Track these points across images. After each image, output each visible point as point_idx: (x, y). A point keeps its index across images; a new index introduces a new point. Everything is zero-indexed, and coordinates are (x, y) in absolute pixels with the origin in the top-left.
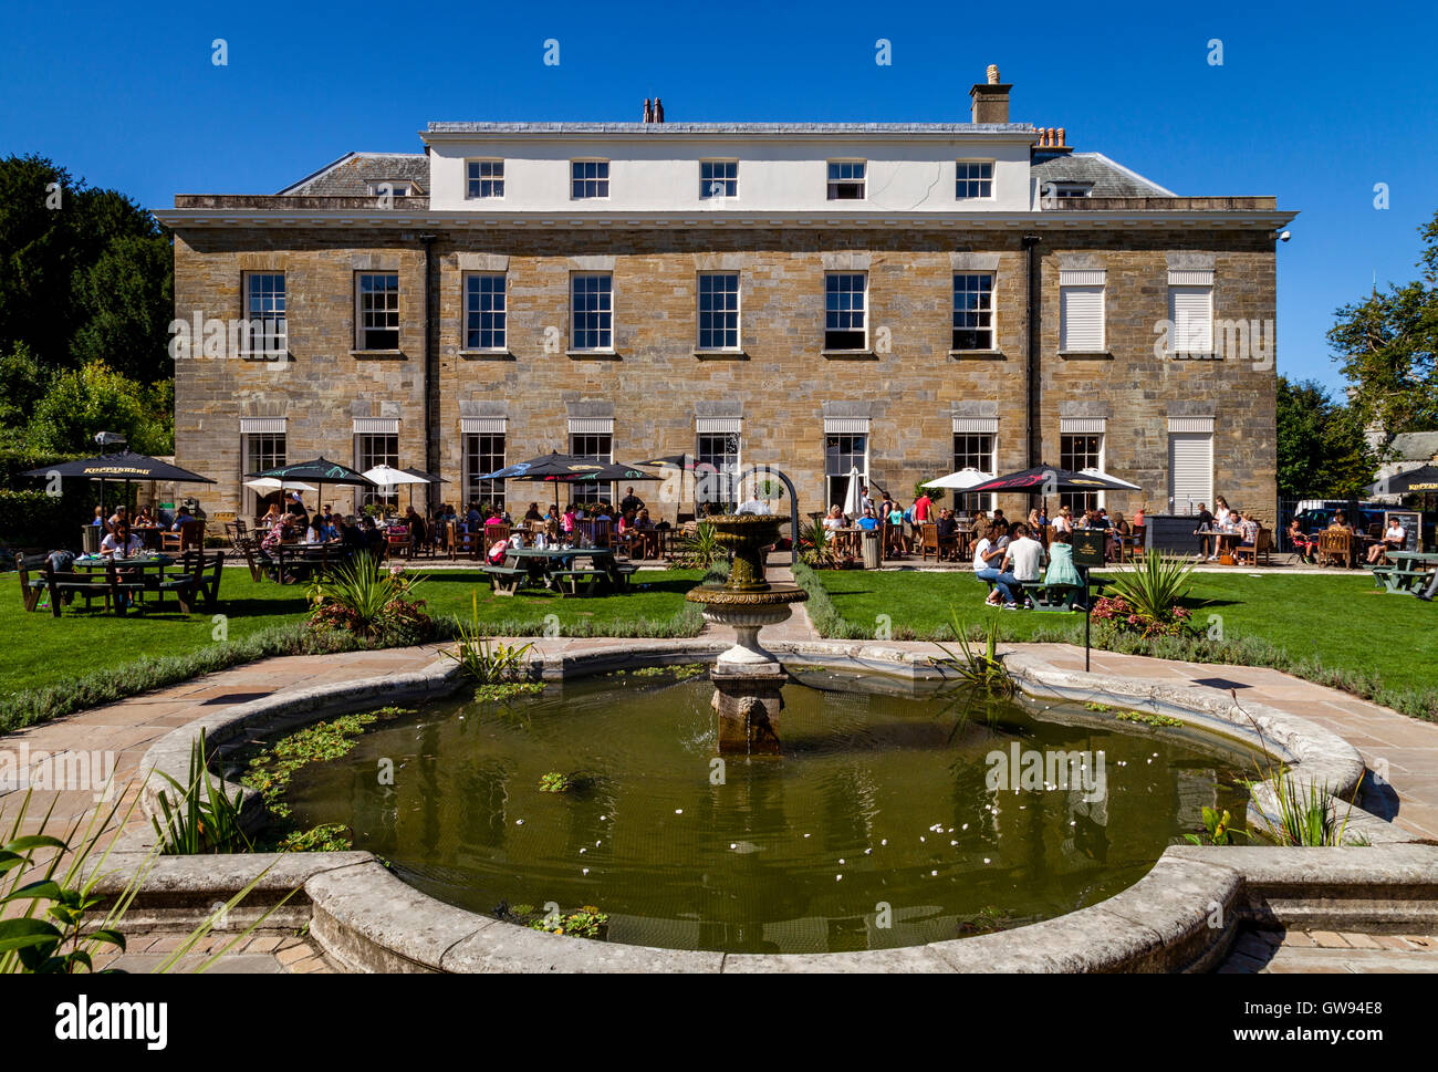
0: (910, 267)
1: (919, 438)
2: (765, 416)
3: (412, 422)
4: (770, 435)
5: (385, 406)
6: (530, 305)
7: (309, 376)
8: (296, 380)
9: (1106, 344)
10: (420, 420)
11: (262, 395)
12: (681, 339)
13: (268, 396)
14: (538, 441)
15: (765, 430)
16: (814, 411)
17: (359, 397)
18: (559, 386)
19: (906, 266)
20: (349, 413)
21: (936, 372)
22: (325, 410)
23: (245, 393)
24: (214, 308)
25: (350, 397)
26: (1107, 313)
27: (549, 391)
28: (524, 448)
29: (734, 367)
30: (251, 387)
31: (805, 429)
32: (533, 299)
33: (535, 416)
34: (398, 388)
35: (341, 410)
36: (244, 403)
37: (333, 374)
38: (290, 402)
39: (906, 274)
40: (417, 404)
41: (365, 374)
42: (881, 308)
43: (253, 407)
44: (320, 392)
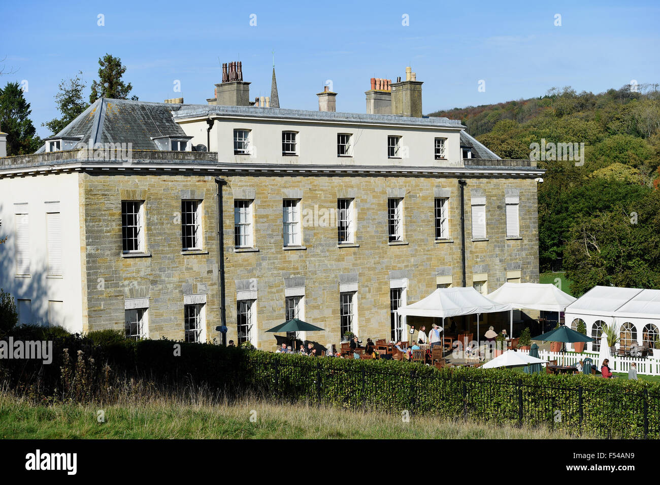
0: (420, 196)
1: (424, 288)
2: (367, 281)
3: (213, 295)
4: (369, 292)
5: (200, 287)
6: (265, 220)
7: (160, 270)
8: (154, 273)
9: (487, 234)
10: (217, 294)
11: (135, 283)
12: (332, 238)
13: (139, 284)
14: (272, 302)
15: (367, 288)
16: (386, 276)
17: (187, 282)
18: (280, 269)
19: (418, 195)
20: (182, 292)
21: (430, 253)
22: (169, 291)
23: (126, 282)
24: (107, 226)
25: (182, 282)
26: (487, 218)
27: (276, 272)
28: (265, 307)
29: (355, 253)
30: (129, 278)
31: (383, 287)
32: (267, 216)
33: (271, 287)
34: (205, 275)
35: (177, 291)
36: (127, 289)
37: (173, 267)
38: (151, 287)
39: (418, 199)
40: (215, 284)
41: (189, 266)
42: (409, 218)
43: (131, 291)
44: (166, 279)
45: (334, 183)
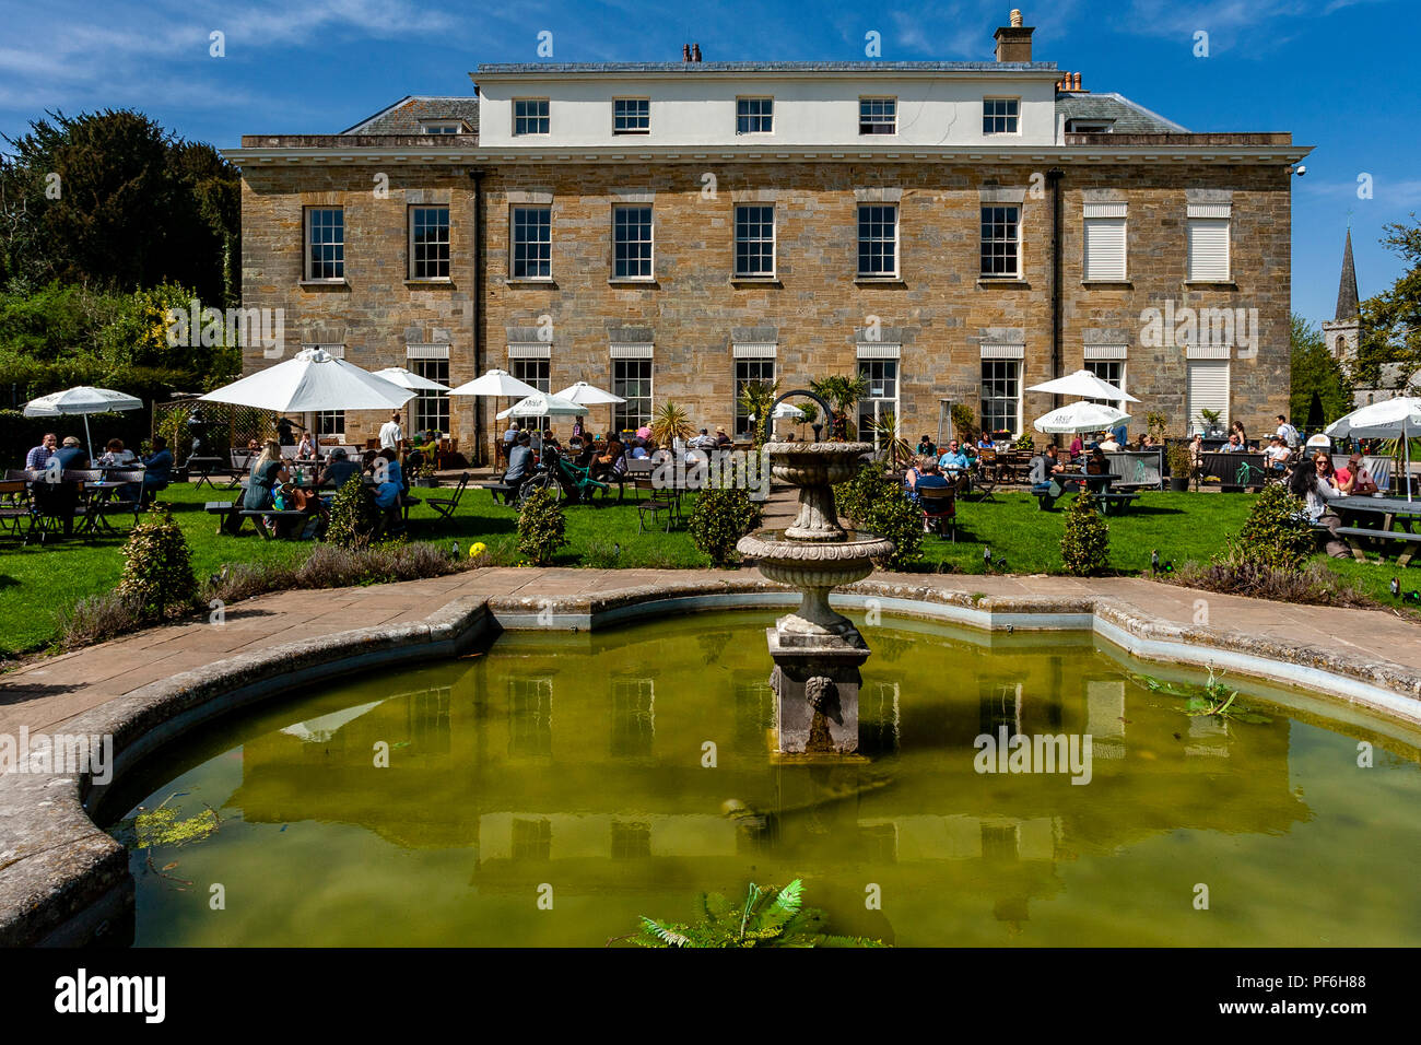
0: (940, 199)
1: (948, 363)
2: (800, 342)
3: (462, 348)
4: (805, 360)
5: (436, 332)
6: (574, 236)
7: (366, 305)
8: (353, 309)
9: (1128, 274)
10: (469, 346)
11: (322, 323)
12: (719, 268)
13: (327, 324)
14: (581, 366)
15: (800, 355)
16: (847, 337)
17: (414, 325)
18: (601, 313)
19: (936, 198)
20: (402, 340)
21: (965, 300)
22: (381, 336)
23: (307, 321)
24: (277, 241)
25: (404, 324)
26: (1128, 244)
27: (592, 318)
28: (567, 372)
29: (770, 295)
30: (312, 315)
31: (839, 355)
32: (577, 230)
33: (579, 341)
34: (449, 315)
35: (395, 337)
36: (306, 330)
37: (388, 303)
38: (348, 329)
39: (935, 206)
40: (466, 331)
41: (418, 303)
42: (911, 239)
43: (314, 333)
44: (376, 319)
45: (726, 177)
